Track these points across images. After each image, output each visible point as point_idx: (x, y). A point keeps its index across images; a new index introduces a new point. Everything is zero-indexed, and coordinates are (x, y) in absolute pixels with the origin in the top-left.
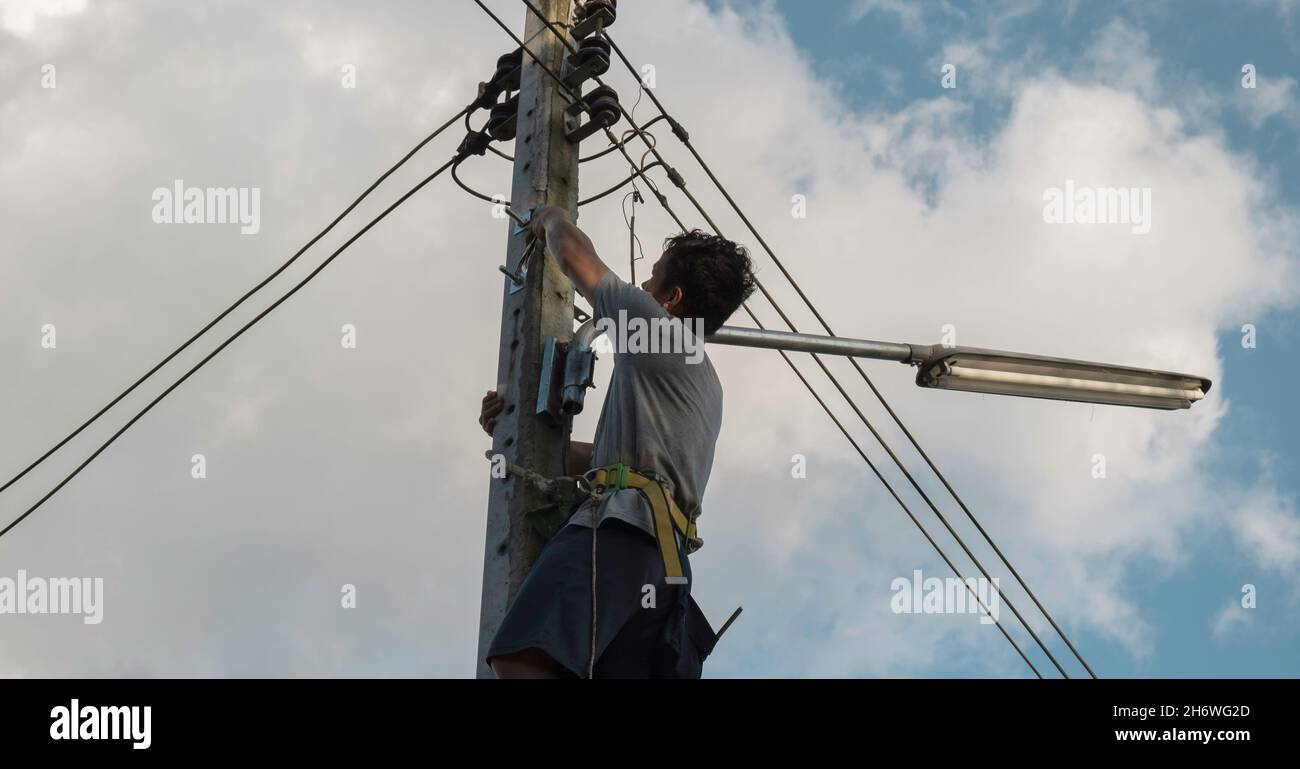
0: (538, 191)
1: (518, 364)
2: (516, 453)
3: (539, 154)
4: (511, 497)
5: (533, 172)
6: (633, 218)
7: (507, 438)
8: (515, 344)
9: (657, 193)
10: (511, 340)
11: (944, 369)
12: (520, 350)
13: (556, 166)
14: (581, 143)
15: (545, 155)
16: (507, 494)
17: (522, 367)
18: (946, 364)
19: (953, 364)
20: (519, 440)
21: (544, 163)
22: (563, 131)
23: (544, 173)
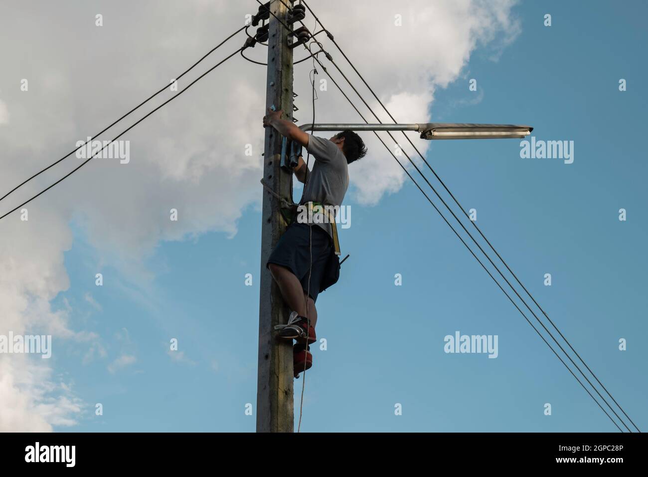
0: (278, 71)
1: (273, 145)
2: (273, 182)
3: (278, 55)
4: (272, 200)
5: (276, 63)
6: (314, 81)
7: (269, 175)
8: (271, 136)
9: (322, 67)
10: (269, 134)
11: (431, 134)
12: (273, 139)
13: (285, 60)
14: (294, 49)
15: (280, 55)
16: (270, 199)
17: (274, 146)
18: (432, 132)
19: (434, 131)
20: (274, 177)
21: (280, 59)
22: (287, 44)
23: (280, 63)
